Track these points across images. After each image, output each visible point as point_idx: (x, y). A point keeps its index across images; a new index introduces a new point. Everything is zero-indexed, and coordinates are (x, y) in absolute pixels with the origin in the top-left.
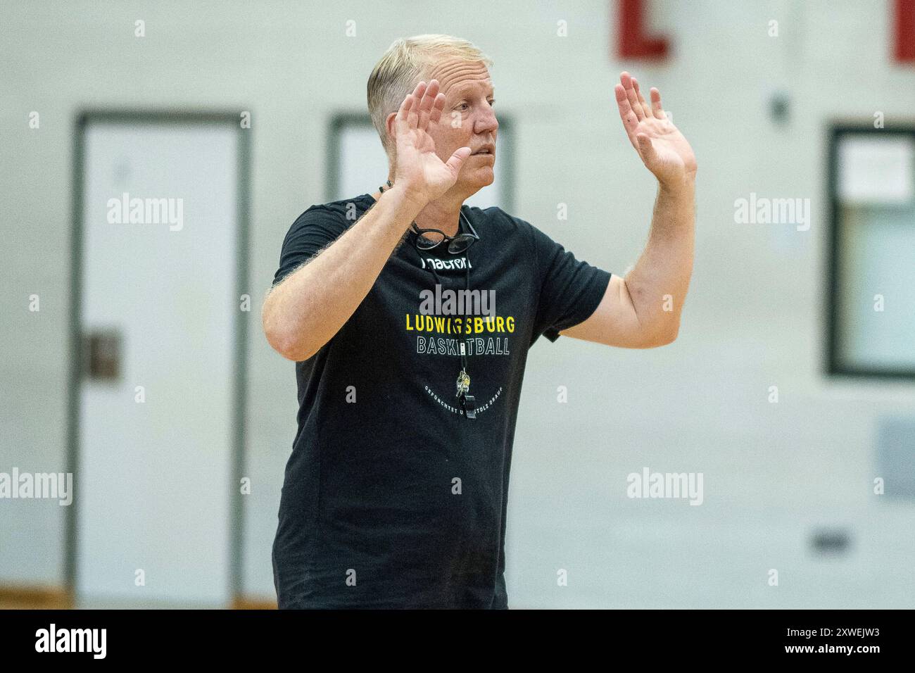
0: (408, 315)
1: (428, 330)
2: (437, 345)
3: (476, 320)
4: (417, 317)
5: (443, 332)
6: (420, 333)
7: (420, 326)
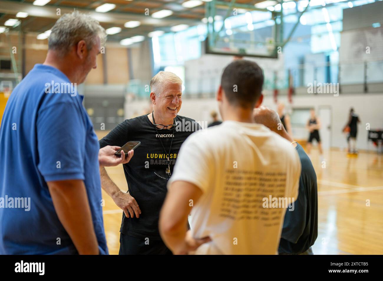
0: (148, 154)
1: (155, 158)
2: (158, 162)
3: (174, 154)
4: (151, 154)
5: (161, 158)
6: (152, 159)
7: (152, 157)
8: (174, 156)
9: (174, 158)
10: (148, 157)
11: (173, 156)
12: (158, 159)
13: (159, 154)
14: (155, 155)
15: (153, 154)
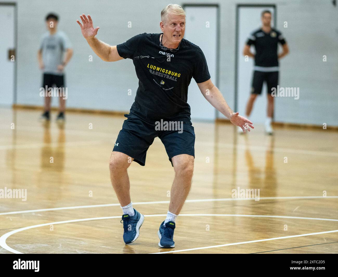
0: (149, 64)
2: (155, 73)
3: (170, 71)
4: (151, 65)
5: (158, 70)
6: (151, 69)
7: (151, 67)
8: (169, 72)
9: (169, 74)
10: (148, 67)
11: (168, 72)
12: (155, 70)
13: (157, 67)
14: (154, 67)
15: (153, 66)
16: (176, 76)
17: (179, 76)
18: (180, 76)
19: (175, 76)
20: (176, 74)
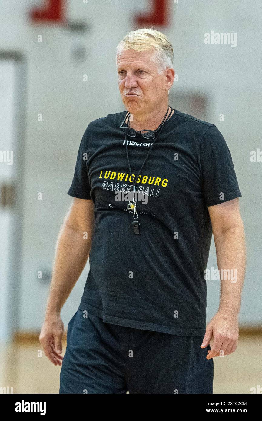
0: (102, 171)
1: (111, 178)
3: (144, 177)
4: (107, 172)
5: (121, 180)
6: (106, 180)
8: (144, 179)
9: (143, 182)
10: (100, 177)
11: (141, 179)
12: (115, 181)
13: (119, 173)
14: (112, 175)
15: (110, 172)
16: (158, 185)
17: (164, 184)
18: (166, 184)
19: (155, 184)
20: (158, 180)
